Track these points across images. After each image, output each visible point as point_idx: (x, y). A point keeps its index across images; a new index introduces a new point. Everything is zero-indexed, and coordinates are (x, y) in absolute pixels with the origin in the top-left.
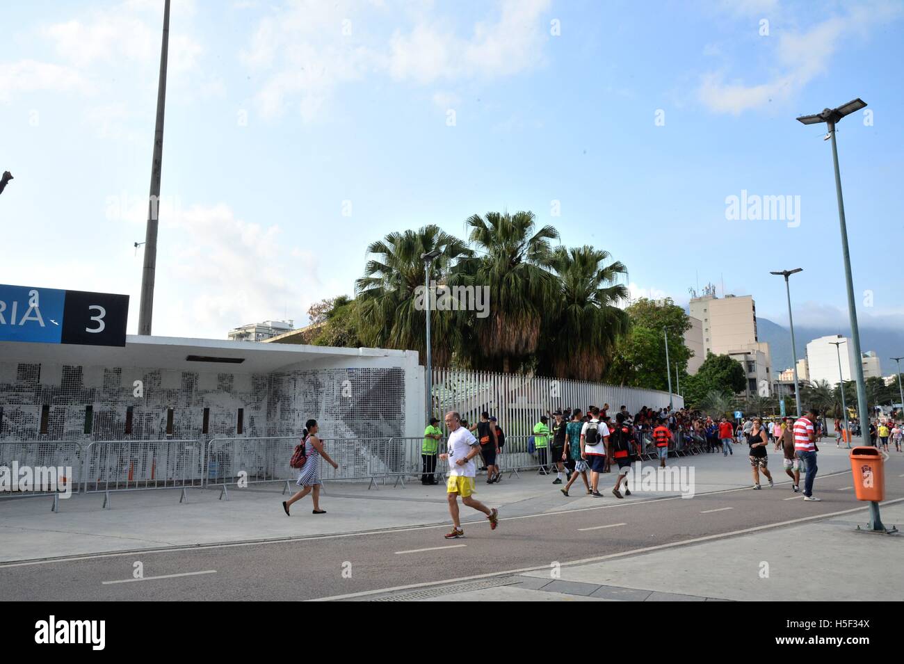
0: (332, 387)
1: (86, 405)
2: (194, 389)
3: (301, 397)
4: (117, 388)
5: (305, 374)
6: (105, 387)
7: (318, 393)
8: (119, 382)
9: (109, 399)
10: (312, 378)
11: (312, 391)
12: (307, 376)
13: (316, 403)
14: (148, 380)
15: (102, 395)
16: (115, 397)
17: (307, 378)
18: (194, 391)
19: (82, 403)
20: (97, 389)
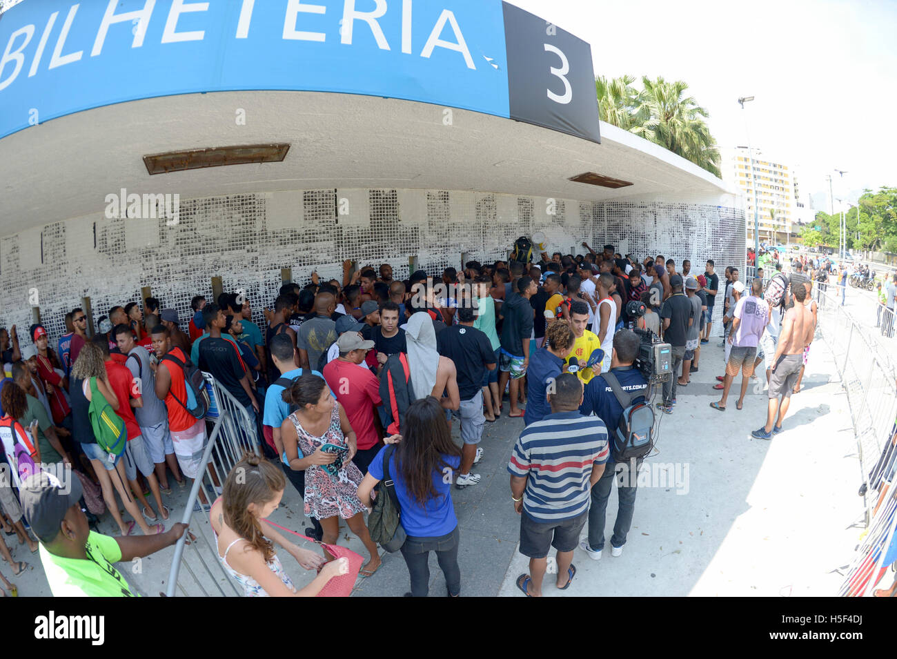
0: (704, 228)
1: (408, 255)
2: (531, 222)
3: (666, 236)
4: (445, 225)
5: (670, 208)
6: (430, 224)
7: (689, 233)
8: (447, 215)
9: (438, 243)
10: (680, 213)
11: (681, 229)
12: (673, 211)
13: (687, 245)
14: (482, 209)
15: (428, 237)
16: (446, 239)
17: (674, 213)
18: (531, 225)
19: (403, 252)
20: (421, 228)
